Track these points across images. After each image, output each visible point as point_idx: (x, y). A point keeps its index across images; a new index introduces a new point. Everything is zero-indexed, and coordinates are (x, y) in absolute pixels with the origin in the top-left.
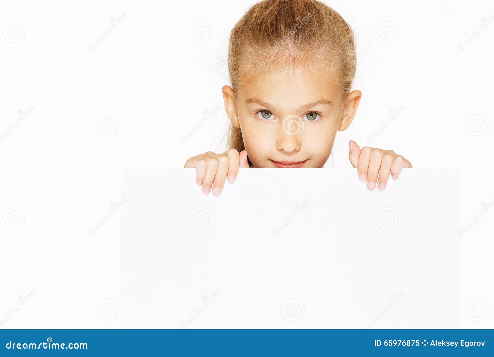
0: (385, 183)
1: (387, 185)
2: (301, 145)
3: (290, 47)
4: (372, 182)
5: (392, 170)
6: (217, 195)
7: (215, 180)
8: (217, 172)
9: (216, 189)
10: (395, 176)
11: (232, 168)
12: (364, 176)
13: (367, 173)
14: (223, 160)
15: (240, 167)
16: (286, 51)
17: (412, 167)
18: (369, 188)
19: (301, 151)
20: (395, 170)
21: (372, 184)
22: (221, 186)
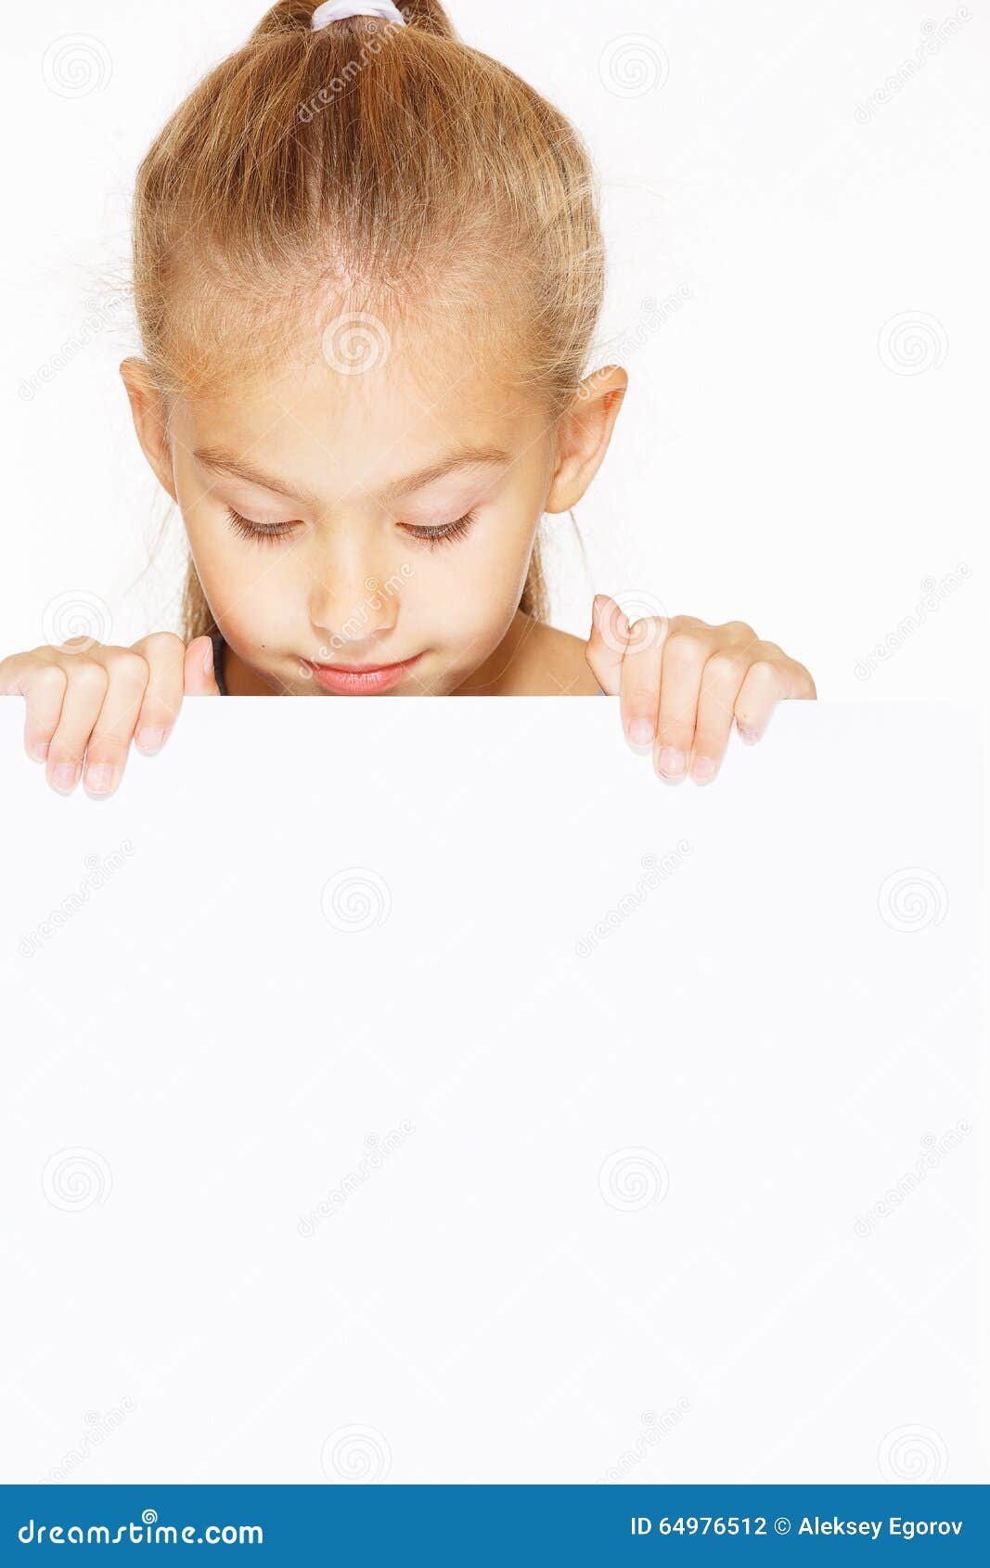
0: (717, 755)
1: (726, 763)
2: (397, 606)
3: (342, 268)
4: (673, 750)
5: (737, 713)
6: (102, 794)
7: (95, 740)
8: (101, 711)
9: (96, 774)
10: (750, 731)
11: (155, 700)
12: (645, 732)
13: (657, 718)
14: (125, 668)
15: (184, 694)
16: (326, 283)
17: (815, 698)
18: (663, 773)
19: (398, 629)
20: (748, 712)
21: (675, 760)
22: (115, 763)
